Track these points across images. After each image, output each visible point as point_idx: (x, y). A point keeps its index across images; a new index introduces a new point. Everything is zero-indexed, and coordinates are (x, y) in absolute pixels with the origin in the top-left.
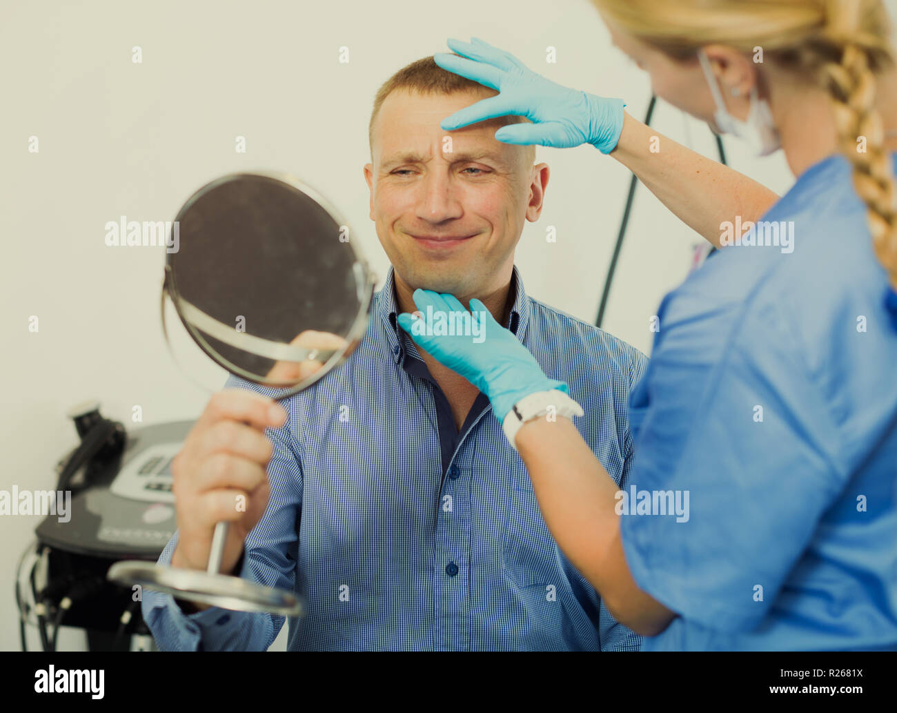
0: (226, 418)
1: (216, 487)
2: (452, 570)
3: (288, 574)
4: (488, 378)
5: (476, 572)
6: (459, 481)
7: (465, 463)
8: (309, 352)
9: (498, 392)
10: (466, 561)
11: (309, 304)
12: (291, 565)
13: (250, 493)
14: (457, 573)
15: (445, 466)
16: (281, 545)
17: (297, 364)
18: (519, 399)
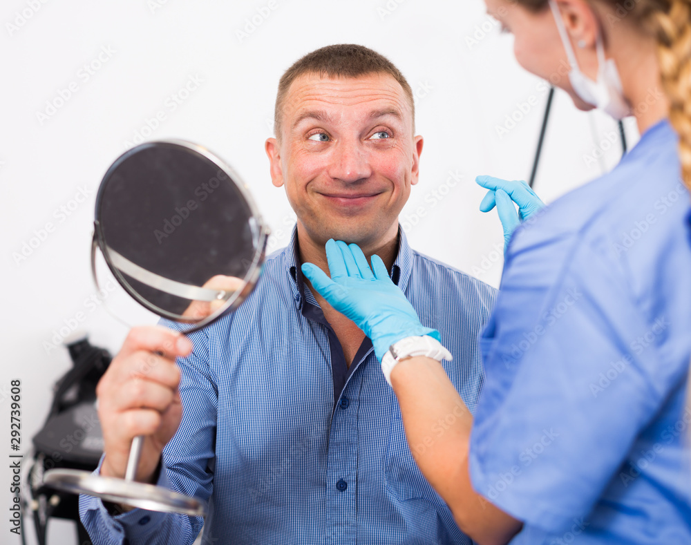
0: (142, 348)
1: (132, 408)
2: (342, 486)
3: (206, 486)
4: (371, 323)
5: (362, 488)
6: (349, 409)
7: (354, 395)
8: (219, 294)
9: (379, 335)
10: (353, 478)
11: (214, 253)
12: (209, 478)
13: (162, 412)
14: (346, 488)
15: (336, 397)
16: (200, 461)
17: (208, 303)
18: (396, 342)
